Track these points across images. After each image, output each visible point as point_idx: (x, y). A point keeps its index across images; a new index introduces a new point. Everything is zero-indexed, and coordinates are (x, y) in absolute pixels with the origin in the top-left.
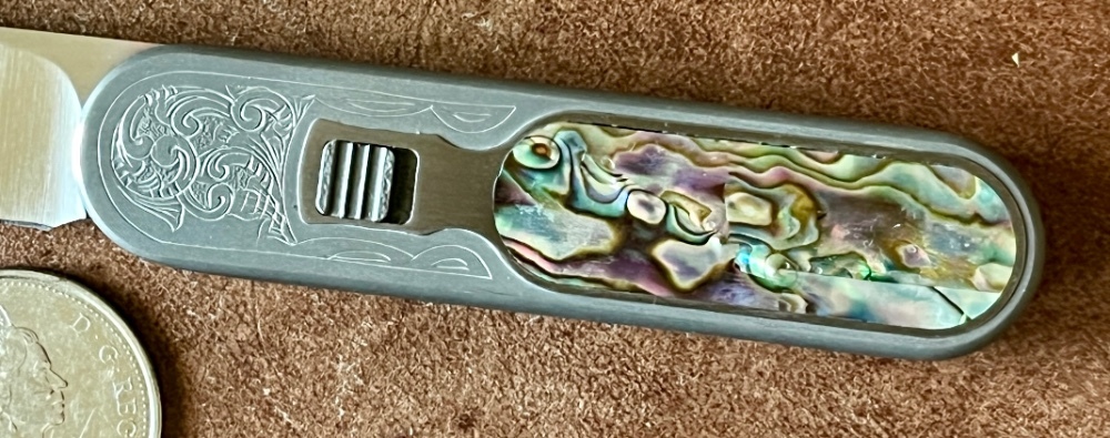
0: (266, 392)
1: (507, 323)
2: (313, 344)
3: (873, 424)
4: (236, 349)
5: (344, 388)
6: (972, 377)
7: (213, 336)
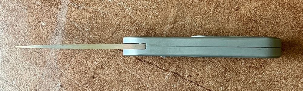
1: (191, 25)
2: (160, 29)
4: (147, 30)
6: (266, 33)
7: (144, 28)
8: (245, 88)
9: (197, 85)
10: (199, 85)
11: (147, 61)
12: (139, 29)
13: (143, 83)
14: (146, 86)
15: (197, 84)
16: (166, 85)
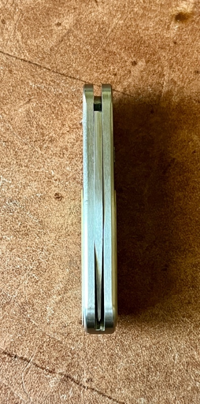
0: (29, 315)
2: (41, 303)
3: (187, 320)
4: (21, 305)
5: (49, 314)
7: (15, 301)
8: (181, 398)
9: (103, 396)
10: (105, 396)
11: (20, 356)
12: (8, 303)
13: (12, 394)
14: (19, 398)
15: (102, 393)
16: (51, 396)
